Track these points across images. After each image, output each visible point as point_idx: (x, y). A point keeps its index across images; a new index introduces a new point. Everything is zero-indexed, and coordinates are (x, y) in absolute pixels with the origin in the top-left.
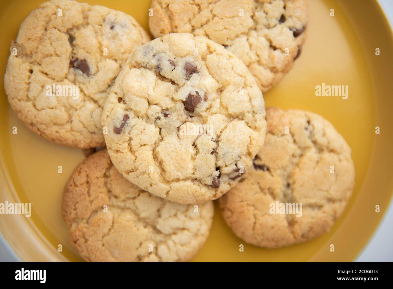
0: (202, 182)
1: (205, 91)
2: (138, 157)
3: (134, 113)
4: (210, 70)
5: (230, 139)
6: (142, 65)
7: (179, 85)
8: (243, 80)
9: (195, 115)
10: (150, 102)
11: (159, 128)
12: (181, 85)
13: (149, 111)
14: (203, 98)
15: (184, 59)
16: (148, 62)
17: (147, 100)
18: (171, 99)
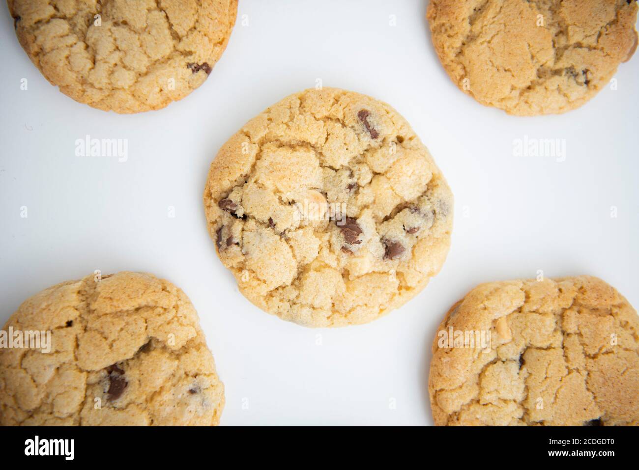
0: (239, 187)
1: (356, 255)
2: (316, 123)
3: (374, 148)
4: (379, 275)
5: (277, 253)
6: (430, 191)
7: (380, 225)
8: (343, 312)
9: (331, 225)
10: (377, 176)
11: (338, 170)
12: (379, 227)
13: (367, 168)
14: (348, 245)
15: (410, 250)
16: (431, 200)
17: (382, 173)
18: (367, 204)
